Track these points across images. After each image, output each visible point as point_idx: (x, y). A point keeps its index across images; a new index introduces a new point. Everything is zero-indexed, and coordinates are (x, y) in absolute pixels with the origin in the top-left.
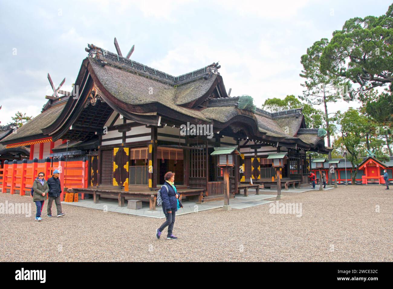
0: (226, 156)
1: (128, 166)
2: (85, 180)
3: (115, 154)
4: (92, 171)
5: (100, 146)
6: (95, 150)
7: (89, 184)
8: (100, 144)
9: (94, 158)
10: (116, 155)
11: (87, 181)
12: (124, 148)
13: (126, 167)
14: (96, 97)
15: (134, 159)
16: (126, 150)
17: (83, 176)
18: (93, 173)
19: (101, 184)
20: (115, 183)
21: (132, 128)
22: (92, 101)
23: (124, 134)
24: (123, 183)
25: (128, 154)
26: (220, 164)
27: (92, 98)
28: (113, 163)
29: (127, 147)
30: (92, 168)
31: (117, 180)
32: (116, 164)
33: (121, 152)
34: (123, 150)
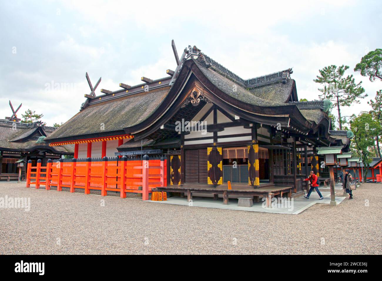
0: (333, 155)
1: (222, 165)
2: (164, 179)
3: (208, 154)
4: (172, 170)
5: (183, 145)
6: (175, 149)
7: (169, 182)
8: (183, 143)
9: (173, 157)
10: (210, 154)
11: (166, 180)
12: (217, 148)
13: (220, 166)
14: (199, 97)
15: (228, 158)
16: (220, 150)
17: (162, 174)
18: (173, 171)
19: (185, 183)
20: (210, 182)
21: (225, 129)
22: (193, 102)
23: (215, 134)
24: (217, 182)
25: (221, 154)
26: (327, 162)
27: (193, 98)
28: (207, 161)
29: (219, 146)
30: (171, 167)
31: (211, 179)
32: (210, 163)
33: (215, 151)
34: (217, 150)
